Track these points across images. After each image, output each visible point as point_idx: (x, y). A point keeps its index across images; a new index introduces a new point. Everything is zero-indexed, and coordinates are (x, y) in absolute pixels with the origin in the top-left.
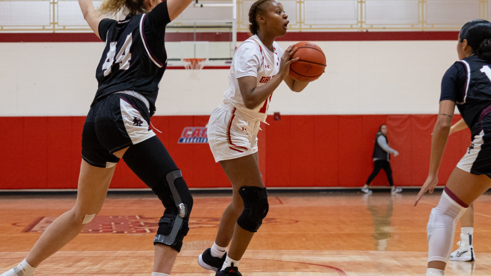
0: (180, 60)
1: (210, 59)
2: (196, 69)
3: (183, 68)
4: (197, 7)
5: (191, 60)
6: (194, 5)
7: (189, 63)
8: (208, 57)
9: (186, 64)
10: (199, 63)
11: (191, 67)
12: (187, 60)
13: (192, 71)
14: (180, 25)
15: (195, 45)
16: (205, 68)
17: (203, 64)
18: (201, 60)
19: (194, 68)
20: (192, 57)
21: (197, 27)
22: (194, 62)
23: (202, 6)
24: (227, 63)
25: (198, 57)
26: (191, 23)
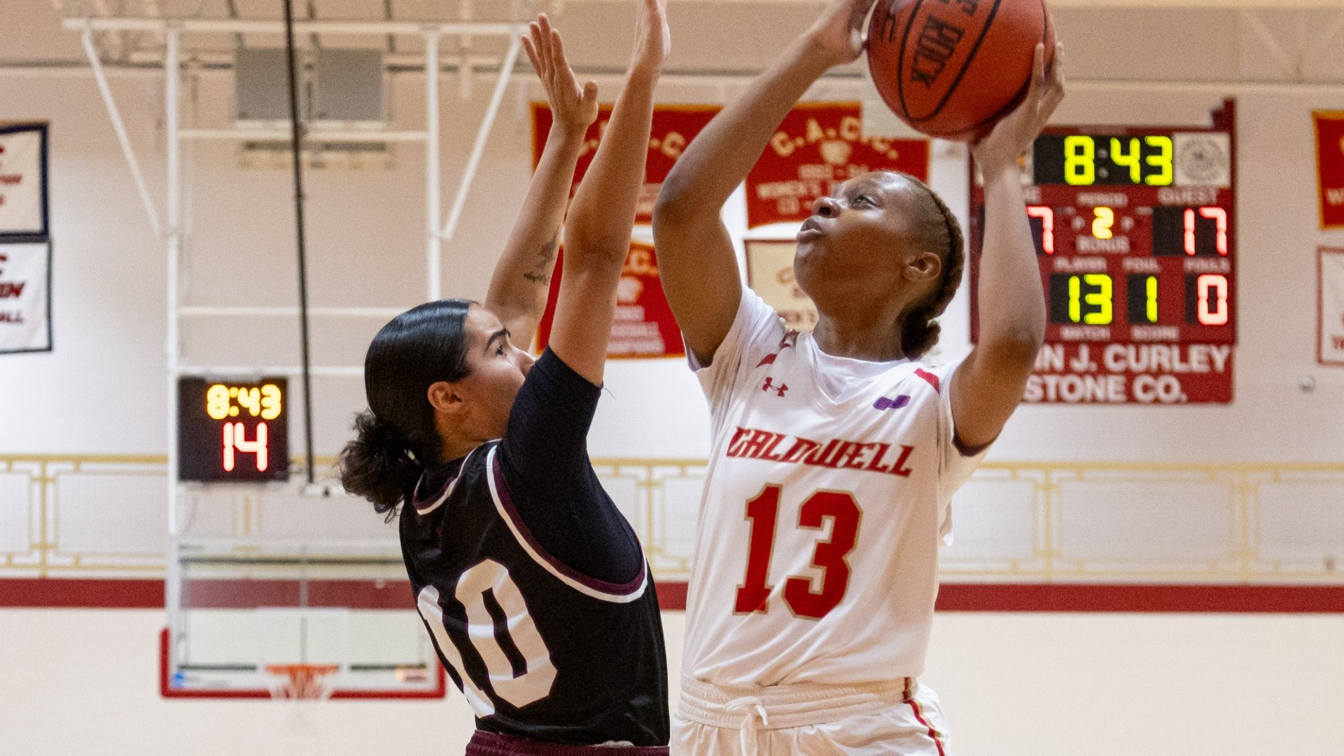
0: (252, 668)
1: (355, 668)
2: (309, 697)
3: (264, 695)
4: (312, 497)
5: (292, 671)
6: (302, 491)
7: (283, 681)
8: (347, 660)
9: (273, 683)
10: (319, 679)
11: (293, 691)
12: (277, 670)
13: (293, 706)
14: (254, 555)
15: (304, 622)
16: (339, 695)
17: (331, 682)
18: (323, 670)
19: (301, 696)
20: (294, 659)
21: (313, 562)
22: (301, 675)
23: (327, 493)
24: (409, 679)
25: (313, 659)
26: (291, 548)
